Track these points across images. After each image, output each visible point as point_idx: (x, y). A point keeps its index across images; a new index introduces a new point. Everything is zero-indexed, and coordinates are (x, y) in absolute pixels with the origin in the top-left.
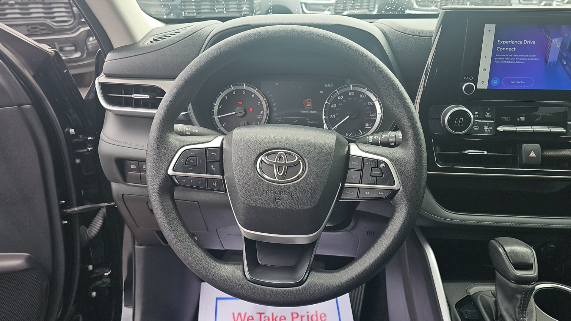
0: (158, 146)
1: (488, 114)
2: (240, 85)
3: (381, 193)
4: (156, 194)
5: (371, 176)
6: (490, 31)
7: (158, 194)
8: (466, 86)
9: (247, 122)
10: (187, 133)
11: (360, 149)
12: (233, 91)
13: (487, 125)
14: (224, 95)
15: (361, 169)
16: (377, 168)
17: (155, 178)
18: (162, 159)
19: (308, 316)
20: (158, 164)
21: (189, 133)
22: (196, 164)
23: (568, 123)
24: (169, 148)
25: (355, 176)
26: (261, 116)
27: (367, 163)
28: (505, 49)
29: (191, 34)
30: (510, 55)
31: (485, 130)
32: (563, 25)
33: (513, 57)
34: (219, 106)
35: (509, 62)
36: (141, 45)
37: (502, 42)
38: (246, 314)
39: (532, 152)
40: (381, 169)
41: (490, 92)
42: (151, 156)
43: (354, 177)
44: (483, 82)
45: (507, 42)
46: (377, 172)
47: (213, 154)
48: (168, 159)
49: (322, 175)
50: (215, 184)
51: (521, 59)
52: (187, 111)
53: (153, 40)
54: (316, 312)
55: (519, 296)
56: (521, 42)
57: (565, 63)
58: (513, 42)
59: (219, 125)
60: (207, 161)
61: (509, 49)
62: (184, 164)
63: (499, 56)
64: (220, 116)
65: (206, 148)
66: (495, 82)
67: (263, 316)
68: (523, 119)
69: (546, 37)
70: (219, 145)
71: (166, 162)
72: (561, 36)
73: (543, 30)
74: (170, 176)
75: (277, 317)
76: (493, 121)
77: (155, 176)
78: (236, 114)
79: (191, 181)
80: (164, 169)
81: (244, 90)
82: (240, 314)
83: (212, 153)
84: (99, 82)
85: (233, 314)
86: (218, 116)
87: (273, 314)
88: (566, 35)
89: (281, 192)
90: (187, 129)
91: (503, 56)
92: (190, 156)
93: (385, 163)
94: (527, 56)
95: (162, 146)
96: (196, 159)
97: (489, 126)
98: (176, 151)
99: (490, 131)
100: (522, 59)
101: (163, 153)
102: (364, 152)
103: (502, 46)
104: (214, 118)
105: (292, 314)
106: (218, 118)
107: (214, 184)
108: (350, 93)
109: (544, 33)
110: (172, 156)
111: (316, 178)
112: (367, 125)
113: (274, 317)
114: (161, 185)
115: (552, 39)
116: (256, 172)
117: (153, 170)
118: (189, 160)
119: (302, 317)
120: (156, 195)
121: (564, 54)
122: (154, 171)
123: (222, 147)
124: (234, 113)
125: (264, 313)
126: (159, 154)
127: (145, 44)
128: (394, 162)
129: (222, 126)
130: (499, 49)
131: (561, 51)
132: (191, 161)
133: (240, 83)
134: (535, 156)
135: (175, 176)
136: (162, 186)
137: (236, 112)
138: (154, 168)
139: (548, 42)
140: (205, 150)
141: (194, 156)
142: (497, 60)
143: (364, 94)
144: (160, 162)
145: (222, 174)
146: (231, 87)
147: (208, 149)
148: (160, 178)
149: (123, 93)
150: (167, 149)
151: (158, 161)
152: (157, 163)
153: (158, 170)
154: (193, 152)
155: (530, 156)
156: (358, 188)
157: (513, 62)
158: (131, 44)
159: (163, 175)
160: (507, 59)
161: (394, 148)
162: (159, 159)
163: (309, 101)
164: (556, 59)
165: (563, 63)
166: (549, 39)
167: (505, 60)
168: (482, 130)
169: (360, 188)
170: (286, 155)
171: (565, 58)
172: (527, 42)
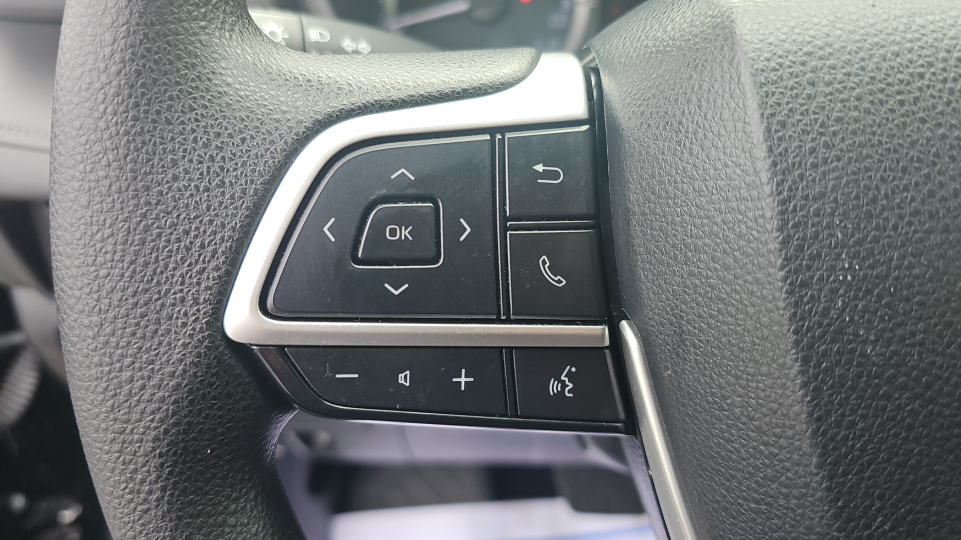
0: (135, 119)
4: (150, 492)
7: (164, 489)
17: (126, 374)
18: (174, 225)
20: (146, 264)
22: (431, 254)
24: (218, 135)
42: (84, 200)
47: (546, 175)
48: (218, 221)
50: (564, 386)
60: (505, 229)
62: (348, 256)
65: (491, 130)
70: (578, 108)
71: (202, 246)
77: (128, 361)
79: (404, 379)
80: (196, 302)
83: (540, 168)
92: (384, 192)
95: (169, 122)
96: (431, 217)
98: (279, 157)
101: (176, 178)
107: (554, 387)
110: (248, 201)
114: (176, 424)
117: (111, 315)
118: (379, 227)
120: (145, 500)
122: (120, 323)
123: (598, 117)
126: (148, 189)
132: (393, 232)
135: (282, 350)
136: (185, 432)
138: (117, 296)
140: (487, 148)
141: (410, 191)
144: (156, 249)
145: (611, 311)
147: (508, 135)
148: (169, 369)
150: (206, 145)
151: (143, 242)
152: (137, 253)
153: (143, 316)
154: (403, 158)
159: (185, 345)
162: (147, 229)
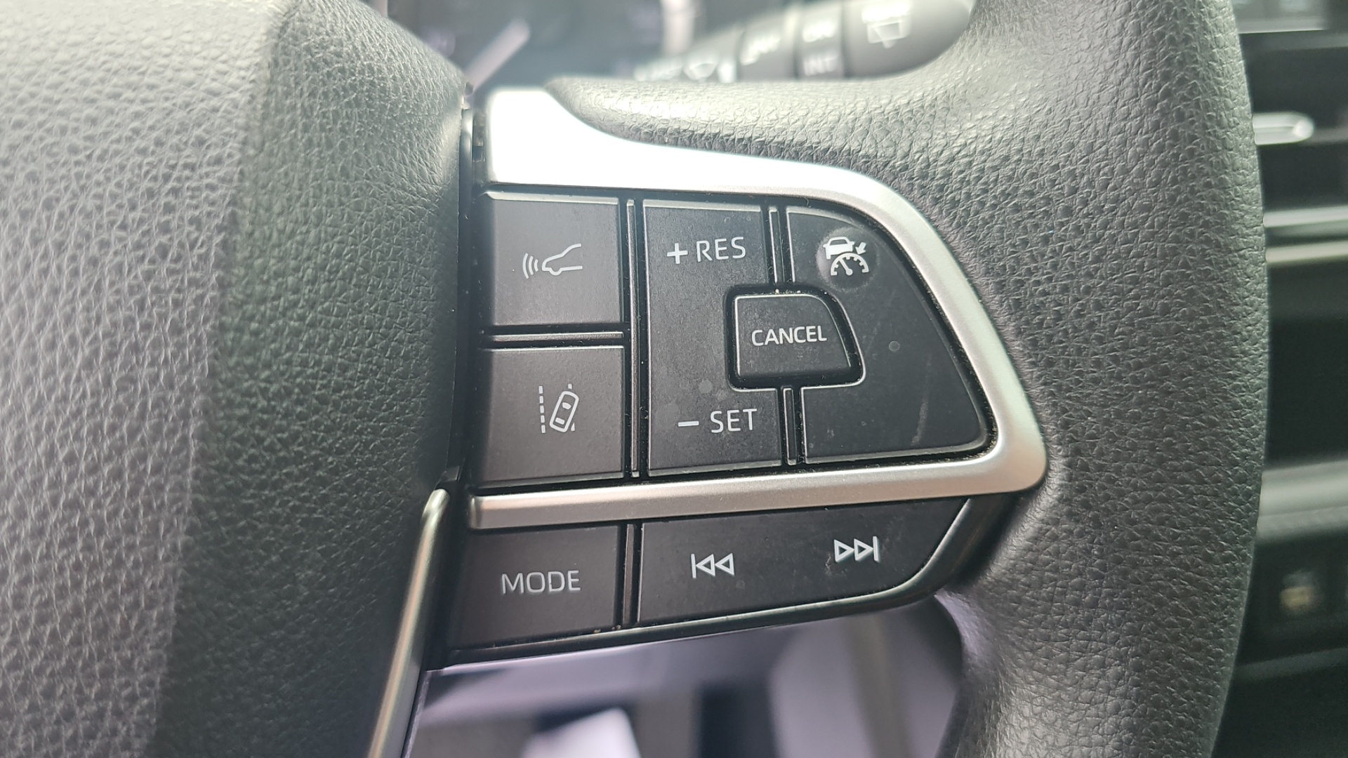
5: (735, 380)
11: (588, 121)
15: (624, 325)
16: (787, 286)
25: (569, 400)
27: (677, 253)
40: (828, 299)
43: (563, 414)
46: (792, 337)
49: (117, 475)
93: (861, 229)
102: (627, 137)
111: (38, 533)
128: (955, 203)
156: (622, 524)
169: (638, 523)
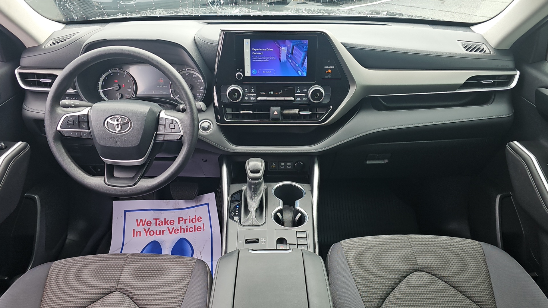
1: (253, 90)
2: (115, 69)
3: (168, 137)
5: (169, 128)
6: (247, 43)
8: (238, 74)
9: (121, 94)
10: (72, 105)
11: (165, 114)
12: (111, 73)
13: (252, 97)
14: (105, 76)
15: (165, 125)
16: (172, 124)
19: (190, 219)
21: (74, 105)
22: (73, 124)
23: (296, 94)
26: (130, 89)
27: (168, 121)
28: (257, 53)
29: (74, 41)
30: (260, 57)
31: (251, 99)
32: (286, 40)
33: (262, 58)
34: (102, 83)
35: (260, 61)
36: (43, 47)
37: (256, 50)
38: (146, 219)
39: (276, 111)
40: (174, 125)
41: (252, 78)
43: (162, 129)
44: (248, 72)
45: (258, 49)
49: (140, 128)
51: (266, 59)
52: (76, 89)
53: (51, 43)
54: (195, 216)
55: (253, 186)
56: (265, 50)
57: (290, 61)
58: (261, 50)
59: (103, 96)
60: (80, 122)
61: (260, 53)
62: (67, 124)
63: (254, 57)
64: (103, 90)
66: (254, 72)
67: (158, 220)
68: (272, 93)
69: (278, 47)
72: (286, 46)
73: (276, 43)
74: (59, 131)
75: (168, 221)
76: (255, 94)
78: (113, 88)
79: (72, 134)
80: (56, 127)
81: (118, 72)
82: (141, 220)
83: (82, 118)
84: (18, 72)
85: (137, 220)
86: (102, 90)
87: (165, 219)
88: (289, 45)
89: (119, 138)
90: (72, 103)
91: (256, 57)
92: (69, 120)
93: (176, 121)
94: (270, 57)
96: (73, 122)
97: (253, 97)
98: (61, 117)
99: (254, 100)
100: (268, 59)
102: (167, 115)
103: (255, 51)
104: (99, 92)
105: (179, 218)
106: (102, 91)
107: (85, 135)
108: (187, 74)
109: (277, 44)
110: (59, 120)
111: (137, 130)
112: (198, 95)
113: (166, 221)
115: (281, 47)
116: (105, 128)
118: (69, 122)
119: (185, 220)
121: (289, 56)
123: (88, 114)
124: (112, 88)
125: (159, 219)
127: (46, 46)
129: (105, 96)
130: (254, 53)
131: (288, 55)
133: (115, 68)
134: (277, 114)
135: (62, 131)
136: (55, 137)
137: (113, 87)
139: (280, 49)
140: (78, 116)
141: (72, 120)
142: (254, 60)
143: (195, 75)
145: (89, 129)
146: (109, 71)
147: (80, 115)
148: (53, 131)
149: (36, 78)
154: (71, 117)
155: (274, 114)
156: (164, 135)
157: (262, 61)
158: (37, 45)
159: (55, 130)
160: (259, 59)
161: (182, 113)
163: (162, 79)
164: (285, 59)
165: (289, 61)
166: (280, 47)
167: (258, 60)
168: (249, 99)
170: (121, 119)
171: (290, 58)
172: (268, 49)
